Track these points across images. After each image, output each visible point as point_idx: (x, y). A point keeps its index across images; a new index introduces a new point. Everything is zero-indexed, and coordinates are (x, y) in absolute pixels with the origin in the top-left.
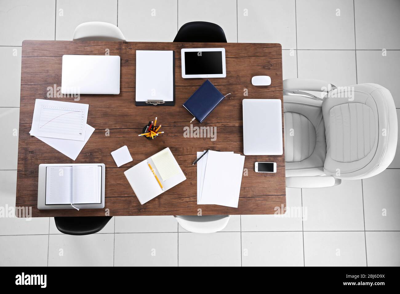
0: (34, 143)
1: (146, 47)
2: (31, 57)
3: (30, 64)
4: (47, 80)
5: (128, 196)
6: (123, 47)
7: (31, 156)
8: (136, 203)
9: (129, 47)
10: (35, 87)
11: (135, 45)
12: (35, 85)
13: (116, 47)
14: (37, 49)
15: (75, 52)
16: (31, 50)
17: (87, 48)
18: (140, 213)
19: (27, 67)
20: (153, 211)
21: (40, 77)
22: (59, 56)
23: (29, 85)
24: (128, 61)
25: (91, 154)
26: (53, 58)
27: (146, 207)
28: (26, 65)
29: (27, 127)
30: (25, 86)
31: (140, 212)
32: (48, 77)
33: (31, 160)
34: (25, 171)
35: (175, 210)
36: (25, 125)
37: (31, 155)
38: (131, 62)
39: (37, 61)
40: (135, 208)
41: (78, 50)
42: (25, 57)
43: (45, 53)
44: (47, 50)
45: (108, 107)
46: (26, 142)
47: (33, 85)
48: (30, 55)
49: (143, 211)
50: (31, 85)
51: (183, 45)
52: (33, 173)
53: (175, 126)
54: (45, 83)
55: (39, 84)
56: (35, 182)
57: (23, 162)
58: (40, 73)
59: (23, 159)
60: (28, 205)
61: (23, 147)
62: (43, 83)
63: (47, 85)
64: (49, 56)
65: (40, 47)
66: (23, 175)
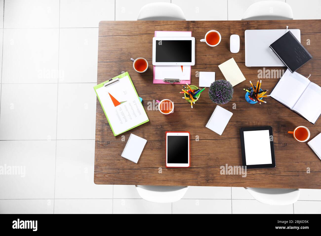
1: (212, 26)
2: (107, 36)
3: (106, 43)
4: (122, 57)
5: (197, 167)
6: (191, 26)
7: (107, 128)
8: (204, 174)
9: (196, 26)
10: (111, 64)
12: (110, 62)
13: (184, 26)
14: (112, 29)
15: (146, 32)
16: (107, 30)
17: (157, 28)
18: (208, 184)
19: (103, 46)
20: (220, 183)
21: (115, 55)
22: (131, 35)
23: (105, 62)
25: (161, 127)
26: (126, 37)
27: (214, 178)
28: (103, 44)
30: (102, 63)
31: (208, 182)
32: (122, 55)
33: (107, 131)
34: (103, 142)
35: (242, 182)
37: (107, 126)
39: (112, 40)
40: (203, 179)
41: (149, 29)
42: (102, 36)
43: (119, 33)
44: (121, 30)
47: (109, 62)
48: (106, 35)
49: (211, 182)
50: (107, 62)
51: (248, 23)
52: (109, 143)
53: (240, 101)
54: (119, 60)
55: (114, 62)
56: (111, 152)
57: (100, 133)
58: (115, 51)
59: (100, 131)
60: (105, 173)
61: (100, 119)
62: (118, 60)
63: (121, 62)
64: (123, 36)
65: (115, 27)
66: (100, 145)
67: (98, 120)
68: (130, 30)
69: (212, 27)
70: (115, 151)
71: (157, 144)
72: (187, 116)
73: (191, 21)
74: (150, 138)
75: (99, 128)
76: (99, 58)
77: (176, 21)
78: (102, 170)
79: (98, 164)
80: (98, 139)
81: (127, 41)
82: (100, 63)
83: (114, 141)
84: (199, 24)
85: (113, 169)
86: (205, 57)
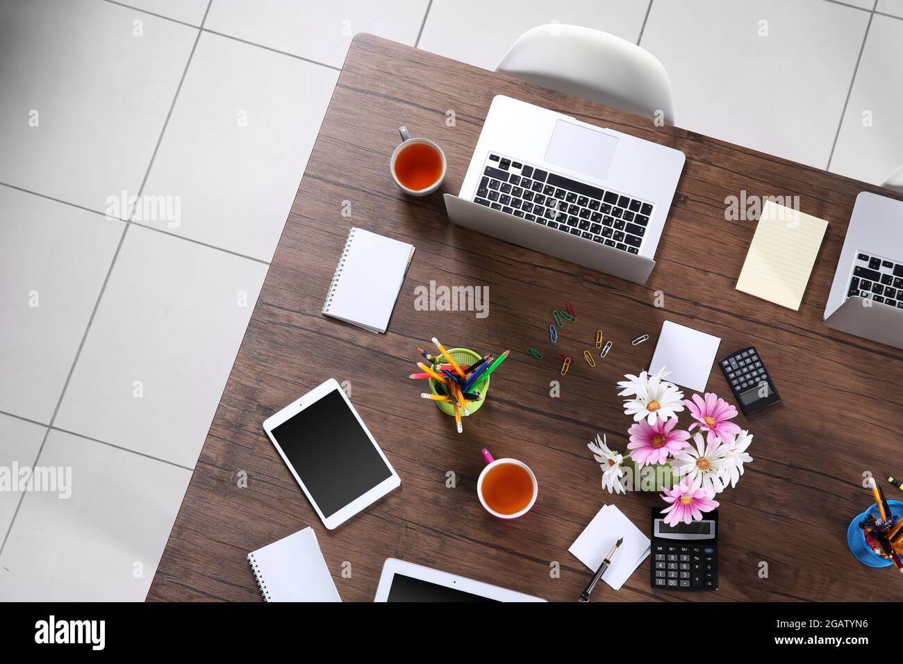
0: (284, 380)
2: (367, 92)
3: (355, 114)
9: (703, 156)
11: (728, 153)
12: (348, 187)
14: (394, 72)
16: (373, 72)
19: (340, 122)
21: (375, 169)
23: (329, 182)
24: (684, 202)
28: (343, 115)
29: (277, 321)
30: (317, 182)
34: (224, 467)
36: (276, 311)
38: (697, 209)
39: (382, 110)
42: (348, 87)
43: (416, 94)
44: (425, 87)
45: (569, 336)
46: (259, 368)
47: (343, 185)
48: (366, 88)
50: (338, 184)
53: (788, 480)
54: (385, 192)
55: (364, 191)
56: (243, 518)
57: (227, 434)
58: (380, 153)
59: (229, 425)
60: (195, 590)
61: (243, 382)
62: (378, 189)
63: (388, 201)
64: (425, 108)
65: (409, 69)
66: (212, 478)
67: (235, 381)
68: (457, 95)
69: (763, 176)
70: (260, 517)
71: (425, 540)
72: (571, 473)
73: (690, 133)
74: (407, 508)
75: (228, 414)
76: (312, 159)
77: (635, 116)
78: (187, 573)
79: (177, 547)
80: (212, 455)
81: (436, 132)
82: (312, 179)
83: (268, 479)
84: (715, 153)
85: (231, 584)
86: (700, 275)
